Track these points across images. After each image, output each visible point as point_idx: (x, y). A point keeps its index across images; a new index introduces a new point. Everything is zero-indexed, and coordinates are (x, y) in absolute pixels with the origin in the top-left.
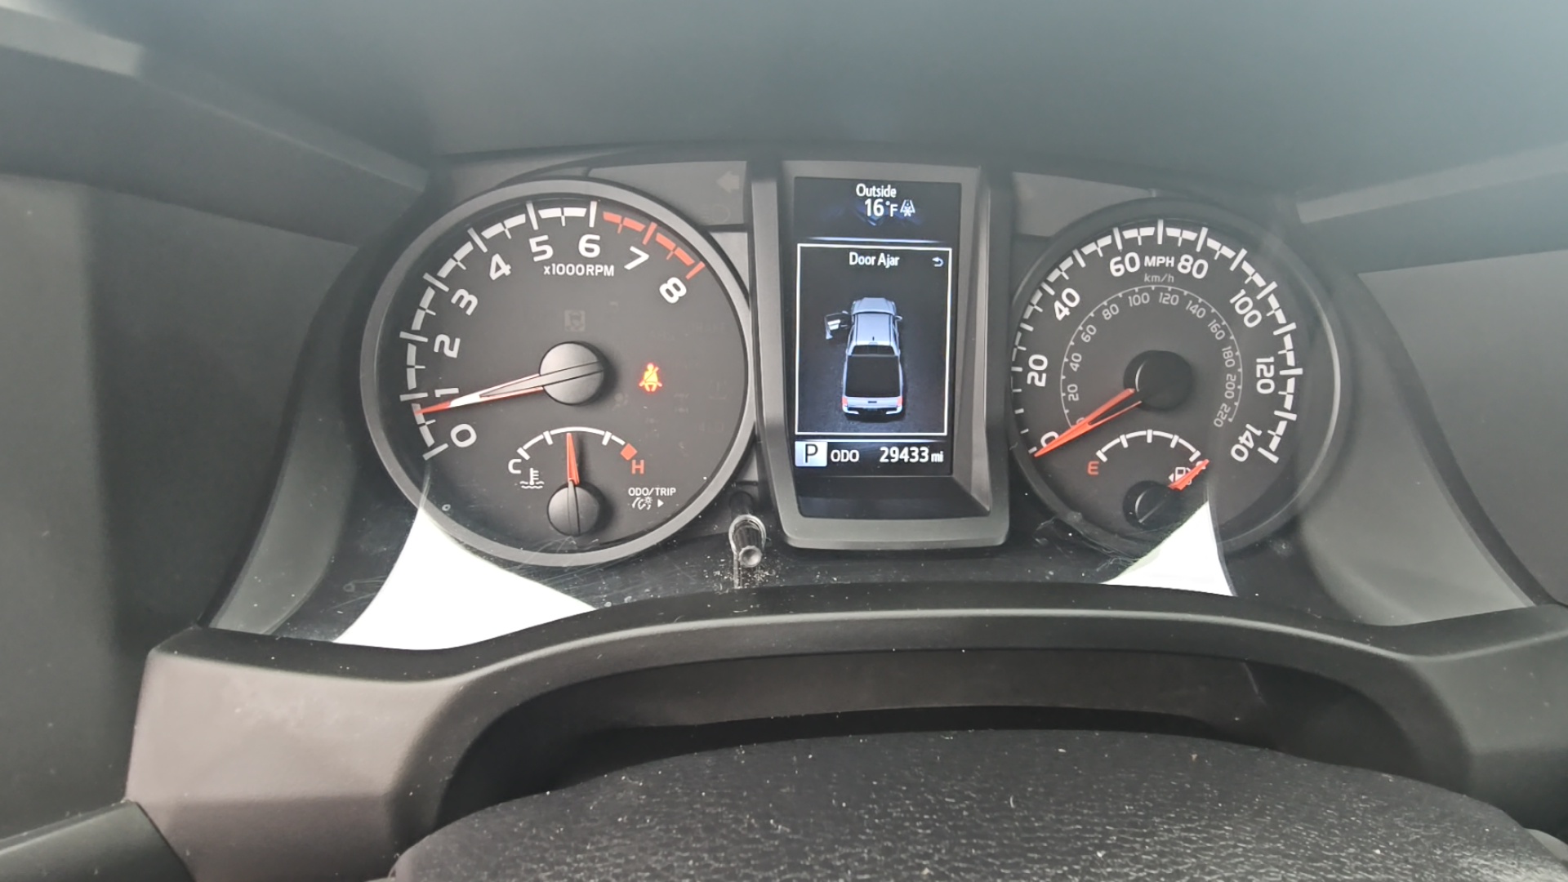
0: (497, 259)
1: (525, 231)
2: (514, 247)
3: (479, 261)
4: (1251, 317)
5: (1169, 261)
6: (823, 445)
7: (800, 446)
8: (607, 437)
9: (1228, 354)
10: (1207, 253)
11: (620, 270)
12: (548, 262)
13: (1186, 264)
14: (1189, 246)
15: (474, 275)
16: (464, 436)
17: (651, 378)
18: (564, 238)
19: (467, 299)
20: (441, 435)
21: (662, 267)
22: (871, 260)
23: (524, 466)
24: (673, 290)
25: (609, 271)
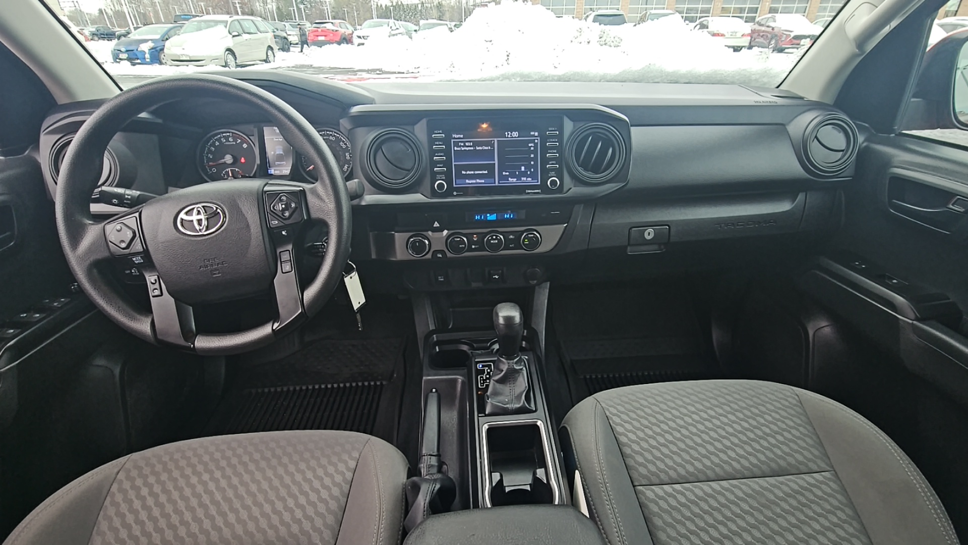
0: (217, 142)
1: (221, 137)
2: (219, 140)
3: (214, 143)
4: (344, 146)
5: (328, 138)
6: (273, 170)
7: (269, 170)
8: (237, 170)
9: (340, 153)
10: (335, 136)
11: (236, 143)
12: (225, 142)
13: (331, 138)
14: (331, 135)
15: (213, 145)
16: (214, 170)
17: (243, 160)
18: (227, 138)
19: (213, 149)
20: (211, 170)
21: (243, 141)
22: (277, 140)
23: (224, 175)
24: (245, 146)
25: (234, 143)
